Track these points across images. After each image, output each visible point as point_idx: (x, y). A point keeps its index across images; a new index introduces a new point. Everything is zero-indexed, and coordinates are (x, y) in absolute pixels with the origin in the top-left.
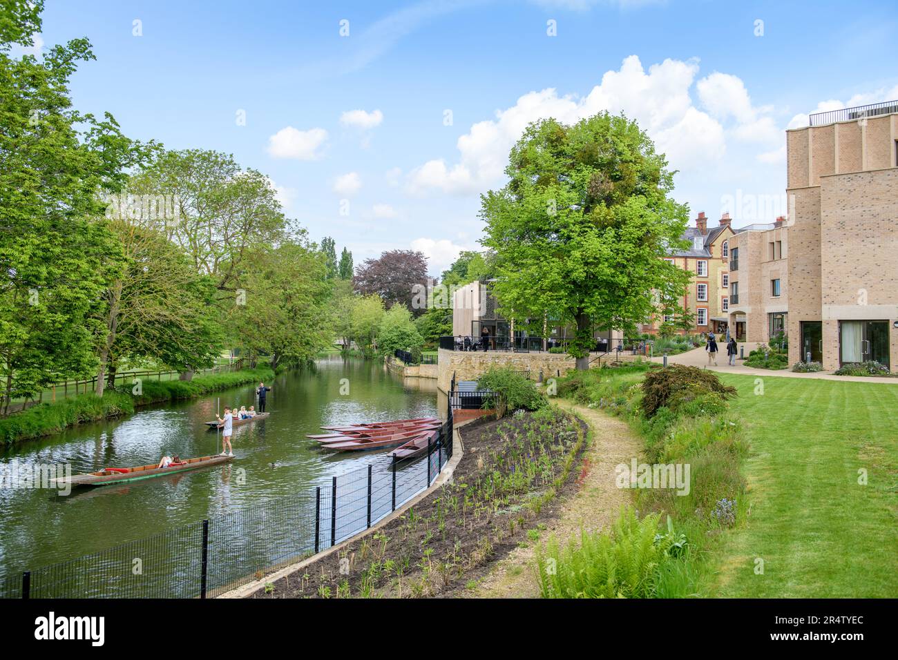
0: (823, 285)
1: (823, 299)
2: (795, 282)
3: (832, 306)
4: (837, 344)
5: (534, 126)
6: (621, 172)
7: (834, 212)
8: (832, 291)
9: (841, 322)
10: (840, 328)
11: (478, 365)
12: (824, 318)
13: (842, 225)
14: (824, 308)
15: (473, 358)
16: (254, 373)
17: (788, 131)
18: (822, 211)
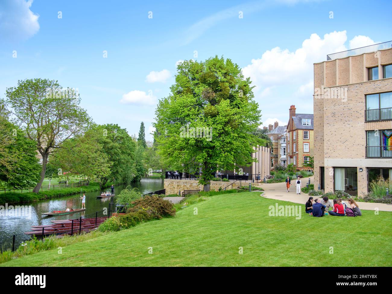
0: (325, 147)
1: (325, 155)
2: (317, 145)
3: (329, 159)
4: (332, 180)
5: (182, 64)
6: (221, 87)
7: (330, 108)
8: (329, 151)
9: (334, 168)
10: (334, 171)
11: (176, 187)
12: (325, 166)
13: (334, 114)
14: (326, 160)
15: (174, 183)
16: (86, 188)
17: (314, 64)
18: (324, 107)
